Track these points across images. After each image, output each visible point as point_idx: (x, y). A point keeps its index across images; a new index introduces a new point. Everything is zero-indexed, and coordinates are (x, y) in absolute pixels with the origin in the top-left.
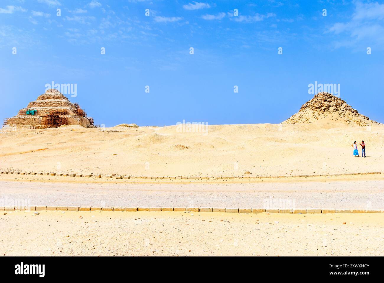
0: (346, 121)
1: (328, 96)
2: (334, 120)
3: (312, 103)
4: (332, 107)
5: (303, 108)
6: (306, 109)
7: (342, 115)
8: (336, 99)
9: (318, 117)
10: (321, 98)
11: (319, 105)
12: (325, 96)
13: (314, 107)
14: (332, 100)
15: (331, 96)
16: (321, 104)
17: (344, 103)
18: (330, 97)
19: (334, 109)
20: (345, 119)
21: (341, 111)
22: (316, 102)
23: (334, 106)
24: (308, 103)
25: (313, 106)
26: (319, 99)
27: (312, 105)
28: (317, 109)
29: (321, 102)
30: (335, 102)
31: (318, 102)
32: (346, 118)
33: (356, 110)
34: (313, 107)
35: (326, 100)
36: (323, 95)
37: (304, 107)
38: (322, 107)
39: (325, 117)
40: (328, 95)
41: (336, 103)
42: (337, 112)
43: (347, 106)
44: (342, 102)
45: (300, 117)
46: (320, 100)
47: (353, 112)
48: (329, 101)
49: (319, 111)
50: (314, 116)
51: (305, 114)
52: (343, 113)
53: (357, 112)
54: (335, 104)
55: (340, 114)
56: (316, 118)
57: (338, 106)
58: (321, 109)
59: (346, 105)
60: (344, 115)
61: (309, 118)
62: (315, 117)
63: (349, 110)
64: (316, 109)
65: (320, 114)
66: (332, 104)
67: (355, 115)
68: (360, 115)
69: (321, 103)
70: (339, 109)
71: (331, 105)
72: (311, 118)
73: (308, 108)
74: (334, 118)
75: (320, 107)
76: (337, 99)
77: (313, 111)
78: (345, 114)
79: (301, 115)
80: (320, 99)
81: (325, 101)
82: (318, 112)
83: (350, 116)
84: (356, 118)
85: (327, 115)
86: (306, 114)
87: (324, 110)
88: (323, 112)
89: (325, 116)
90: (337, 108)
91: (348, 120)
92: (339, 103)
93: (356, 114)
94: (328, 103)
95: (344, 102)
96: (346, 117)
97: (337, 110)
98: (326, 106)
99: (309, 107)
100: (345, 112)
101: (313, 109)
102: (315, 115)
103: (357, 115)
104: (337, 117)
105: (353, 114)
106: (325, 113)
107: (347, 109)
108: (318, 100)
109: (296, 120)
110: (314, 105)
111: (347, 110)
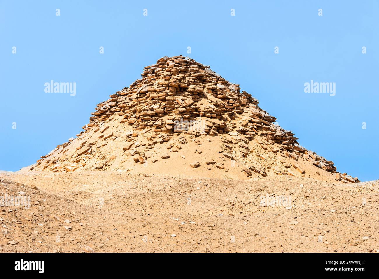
0: (249, 175)
1: (193, 74)
2: (203, 166)
3: (134, 96)
4: (204, 115)
5: (100, 116)
6: (107, 120)
7: (237, 151)
8: (220, 86)
9: (147, 154)
10: (166, 78)
11: (156, 106)
12: (180, 72)
13: (137, 115)
14: (205, 91)
15: (202, 72)
16: (164, 104)
17: (251, 105)
18: (202, 79)
19: (211, 124)
20: (247, 167)
21: (234, 135)
22: (145, 93)
23: (211, 112)
24: (120, 99)
25: (132, 109)
26: (156, 83)
27: (130, 104)
28: (148, 123)
29: (163, 94)
30: (215, 100)
31: (154, 95)
32: (252, 161)
33: (289, 133)
34: (134, 112)
35: (185, 89)
36: (173, 70)
37: (104, 113)
38: (165, 114)
39: (172, 155)
40: (193, 71)
41: (221, 102)
42: (220, 138)
43: (259, 116)
44: (243, 100)
45: (80, 152)
46: (160, 85)
47: (278, 140)
48: (192, 93)
49: (153, 128)
50: (132, 151)
51: (101, 142)
52: (242, 144)
53: (293, 141)
54: (216, 105)
55: (229, 145)
56: (137, 156)
57: (226, 116)
58: (159, 123)
59: (256, 111)
60: (245, 151)
61: (114, 154)
62: (136, 153)
63: (265, 132)
64: (143, 120)
65: (155, 140)
66: (204, 105)
67: (285, 152)
68: (303, 152)
69: (164, 100)
70: (229, 124)
71: (202, 109)
72: (120, 156)
73: (116, 116)
74: (203, 160)
75: (157, 114)
76: (222, 87)
77: (129, 130)
78: (251, 145)
79: (87, 144)
80: (162, 81)
81: (180, 90)
82: (149, 135)
83: (267, 155)
84: (289, 161)
85: (180, 145)
86: (104, 143)
87: (170, 127)
88: (165, 135)
89: (174, 149)
90: (220, 122)
91: (257, 169)
92: (231, 101)
93: (288, 150)
94: (189, 100)
95: (250, 100)
96: (250, 157)
97: (222, 130)
98: (181, 113)
99: (121, 112)
100: (251, 139)
101: (132, 120)
102: (137, 143)
103: (293, 154)
104: (216, 157)
105: (277, 147)
106: (175, 139)
107: (259, 128)
108: (155, 87)
109: (66, 163)
110: (137, 107)
111: (260, 132)
